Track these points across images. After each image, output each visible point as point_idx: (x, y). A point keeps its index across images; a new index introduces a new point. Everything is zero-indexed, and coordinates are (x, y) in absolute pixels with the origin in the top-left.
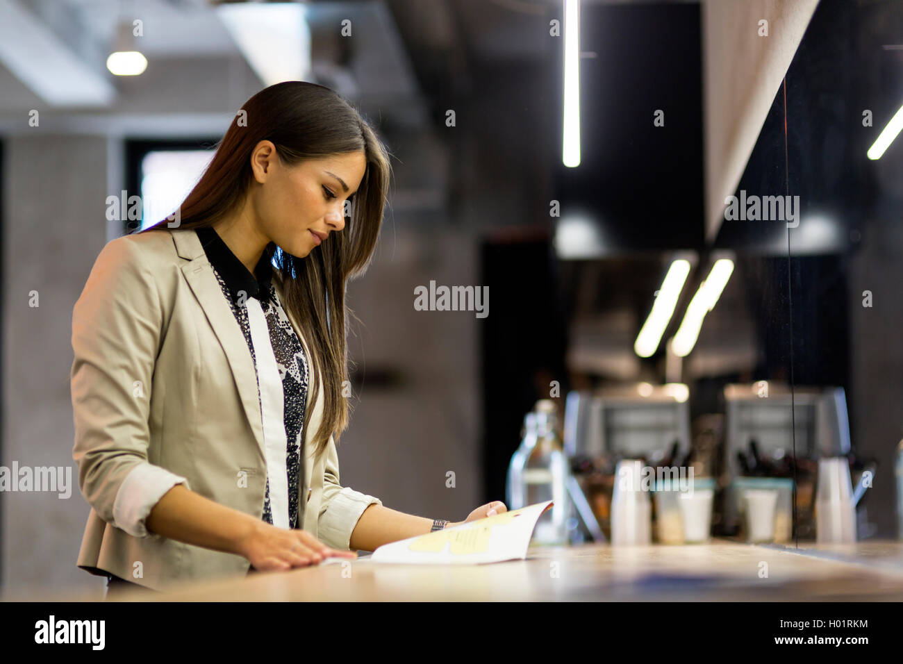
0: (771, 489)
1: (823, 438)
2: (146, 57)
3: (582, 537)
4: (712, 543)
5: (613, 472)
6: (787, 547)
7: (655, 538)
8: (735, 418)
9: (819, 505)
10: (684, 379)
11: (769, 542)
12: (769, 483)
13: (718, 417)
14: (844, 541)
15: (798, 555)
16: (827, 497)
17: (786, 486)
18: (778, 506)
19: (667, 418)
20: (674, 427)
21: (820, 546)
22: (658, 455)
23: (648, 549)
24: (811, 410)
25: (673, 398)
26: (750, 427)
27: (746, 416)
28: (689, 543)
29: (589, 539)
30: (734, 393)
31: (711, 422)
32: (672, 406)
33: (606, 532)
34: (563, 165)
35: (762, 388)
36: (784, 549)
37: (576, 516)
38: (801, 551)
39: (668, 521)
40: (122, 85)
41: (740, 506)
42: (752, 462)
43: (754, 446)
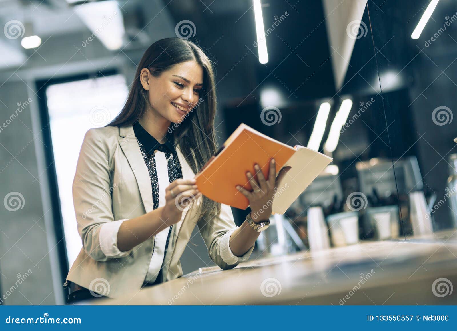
0: (386, 212)
1: (409, 183)
2: (40, 37)
3: (295, 249)
4: (361, 243)
5: (306, 214)
6: (400, 240)
7: (332, 245)
8: (363, 179)
9: (412, 217)
10: (334, 163)
11: (389, 239)
12: (385, 209)
13: (354, 179)
14: (426, 232)
15: (407, 243)
16: (415, 212)
17: (393, 209)
18: (391, 220)
19: (329, 183)
20: (333, 188)
21: (415, 237)
22: (327, 202)
23: (329, 251)
24: (402, 170)
25: (331, 174)
26: (372, 182)
27: (369, 177)
28: (349, 245)
29: (298, 249)
30: (361, 166)
31: (351, 183)
32: (330, 177)
33: (307, 245)
34: (260, 63)
35: (374, 162)
36: (399, 241)
37: (291, 239)
38: (408, 241)
39: (337, 235)
40: (29, 53)
41: (372, 223)
42: (375, 199)
43: (375, 192)
